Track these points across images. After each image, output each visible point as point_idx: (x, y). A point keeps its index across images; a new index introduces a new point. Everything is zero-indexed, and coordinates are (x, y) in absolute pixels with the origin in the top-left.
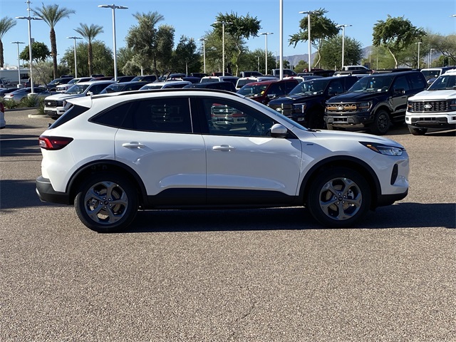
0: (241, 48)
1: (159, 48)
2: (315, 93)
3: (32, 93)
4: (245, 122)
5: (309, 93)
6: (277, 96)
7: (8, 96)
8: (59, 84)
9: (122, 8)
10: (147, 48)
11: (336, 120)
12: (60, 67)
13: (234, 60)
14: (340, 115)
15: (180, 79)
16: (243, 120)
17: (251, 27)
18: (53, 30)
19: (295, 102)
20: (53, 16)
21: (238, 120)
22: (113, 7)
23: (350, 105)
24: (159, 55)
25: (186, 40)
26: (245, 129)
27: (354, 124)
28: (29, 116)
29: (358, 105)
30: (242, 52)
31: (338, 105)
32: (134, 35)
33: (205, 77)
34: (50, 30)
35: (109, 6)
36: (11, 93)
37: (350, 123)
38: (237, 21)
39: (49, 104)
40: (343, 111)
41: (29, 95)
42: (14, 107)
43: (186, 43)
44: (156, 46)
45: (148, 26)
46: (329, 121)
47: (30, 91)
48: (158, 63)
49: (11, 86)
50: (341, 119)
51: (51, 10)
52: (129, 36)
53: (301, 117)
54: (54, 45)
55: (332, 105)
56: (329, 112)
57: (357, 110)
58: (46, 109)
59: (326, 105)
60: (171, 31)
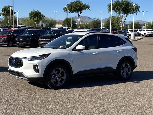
4: (7, 43)
16: (6, 43)
19: (28, 37)
21: (4, 43)
23: (48, 39)
26: (6, 45)
40: (46, 41)
53: (30, 42)
56: (41, 41)
57: (50, 40)
59: (39, 38)
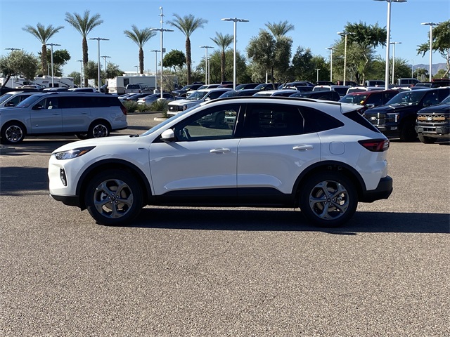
0: (369, 57)
1: (277, 58)
2: (410, 104)
3: (161, 98)
5: (405, 104)
6: (375, 106)
7: (141, 101)
8: (189, 90)
9: (243, 21)
10: (266, 57)
11: (425, 129)
12: (195, 74)
13: (361, 69)
14: (432, 125)
15: (294, 87)
17: (379, 37)
18: (188, 39)
20: (189, 26)
22: (235, 20)
23: (439, 116)
24: (277, 64)
25: (302, 50)
27: (443, 134)
28: (155, 119)
29: (447, 116)
30: (369, 61)
31: (427, 116)
32: (255, 46)
33: (318, 86)
34: (186, 39)
35: (231, 20)
36: (144, 98)
37: (438, 134)
38: (366, 31)
39: (172, 108)
40: (434, 121)
41: (158, 100)
42: (144, 111)
43: (303, 53)
44: (274, 55)
45: (267, 37)
46: (419, 131)
47: (159, 96)
48: (276, 72)
49: (148, 90)
50: (430, 129)
51: (187, 20)
52: (250, 46)
53: (395, 126)
54: (189, 54)
55: (422, 115)
56: (420, 122)
57: (445, 121)
58: (169, 113)
59: (418, 115)
60: (289, 42)
